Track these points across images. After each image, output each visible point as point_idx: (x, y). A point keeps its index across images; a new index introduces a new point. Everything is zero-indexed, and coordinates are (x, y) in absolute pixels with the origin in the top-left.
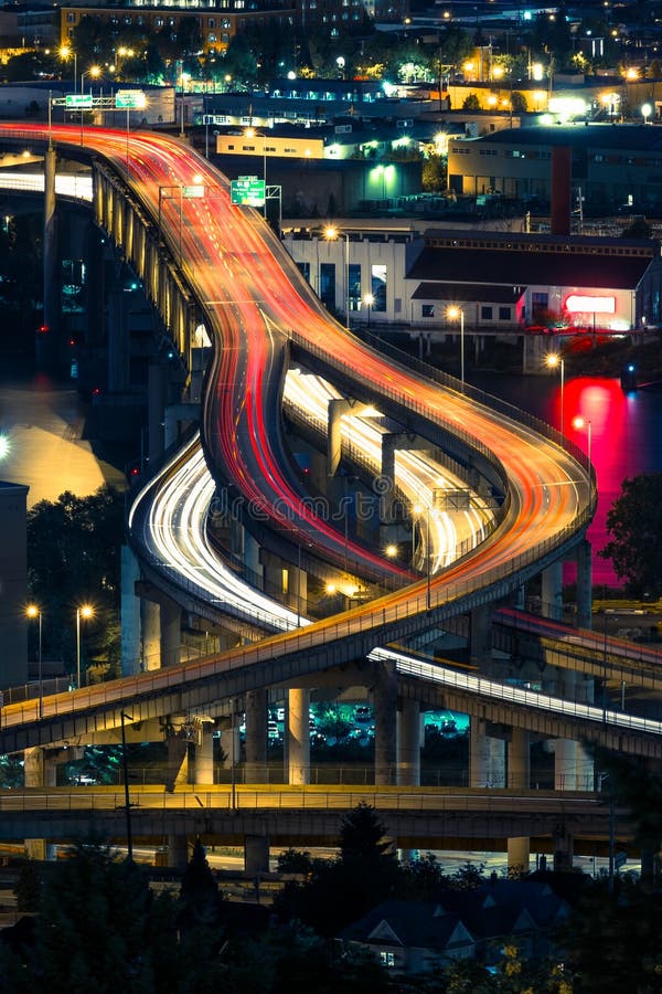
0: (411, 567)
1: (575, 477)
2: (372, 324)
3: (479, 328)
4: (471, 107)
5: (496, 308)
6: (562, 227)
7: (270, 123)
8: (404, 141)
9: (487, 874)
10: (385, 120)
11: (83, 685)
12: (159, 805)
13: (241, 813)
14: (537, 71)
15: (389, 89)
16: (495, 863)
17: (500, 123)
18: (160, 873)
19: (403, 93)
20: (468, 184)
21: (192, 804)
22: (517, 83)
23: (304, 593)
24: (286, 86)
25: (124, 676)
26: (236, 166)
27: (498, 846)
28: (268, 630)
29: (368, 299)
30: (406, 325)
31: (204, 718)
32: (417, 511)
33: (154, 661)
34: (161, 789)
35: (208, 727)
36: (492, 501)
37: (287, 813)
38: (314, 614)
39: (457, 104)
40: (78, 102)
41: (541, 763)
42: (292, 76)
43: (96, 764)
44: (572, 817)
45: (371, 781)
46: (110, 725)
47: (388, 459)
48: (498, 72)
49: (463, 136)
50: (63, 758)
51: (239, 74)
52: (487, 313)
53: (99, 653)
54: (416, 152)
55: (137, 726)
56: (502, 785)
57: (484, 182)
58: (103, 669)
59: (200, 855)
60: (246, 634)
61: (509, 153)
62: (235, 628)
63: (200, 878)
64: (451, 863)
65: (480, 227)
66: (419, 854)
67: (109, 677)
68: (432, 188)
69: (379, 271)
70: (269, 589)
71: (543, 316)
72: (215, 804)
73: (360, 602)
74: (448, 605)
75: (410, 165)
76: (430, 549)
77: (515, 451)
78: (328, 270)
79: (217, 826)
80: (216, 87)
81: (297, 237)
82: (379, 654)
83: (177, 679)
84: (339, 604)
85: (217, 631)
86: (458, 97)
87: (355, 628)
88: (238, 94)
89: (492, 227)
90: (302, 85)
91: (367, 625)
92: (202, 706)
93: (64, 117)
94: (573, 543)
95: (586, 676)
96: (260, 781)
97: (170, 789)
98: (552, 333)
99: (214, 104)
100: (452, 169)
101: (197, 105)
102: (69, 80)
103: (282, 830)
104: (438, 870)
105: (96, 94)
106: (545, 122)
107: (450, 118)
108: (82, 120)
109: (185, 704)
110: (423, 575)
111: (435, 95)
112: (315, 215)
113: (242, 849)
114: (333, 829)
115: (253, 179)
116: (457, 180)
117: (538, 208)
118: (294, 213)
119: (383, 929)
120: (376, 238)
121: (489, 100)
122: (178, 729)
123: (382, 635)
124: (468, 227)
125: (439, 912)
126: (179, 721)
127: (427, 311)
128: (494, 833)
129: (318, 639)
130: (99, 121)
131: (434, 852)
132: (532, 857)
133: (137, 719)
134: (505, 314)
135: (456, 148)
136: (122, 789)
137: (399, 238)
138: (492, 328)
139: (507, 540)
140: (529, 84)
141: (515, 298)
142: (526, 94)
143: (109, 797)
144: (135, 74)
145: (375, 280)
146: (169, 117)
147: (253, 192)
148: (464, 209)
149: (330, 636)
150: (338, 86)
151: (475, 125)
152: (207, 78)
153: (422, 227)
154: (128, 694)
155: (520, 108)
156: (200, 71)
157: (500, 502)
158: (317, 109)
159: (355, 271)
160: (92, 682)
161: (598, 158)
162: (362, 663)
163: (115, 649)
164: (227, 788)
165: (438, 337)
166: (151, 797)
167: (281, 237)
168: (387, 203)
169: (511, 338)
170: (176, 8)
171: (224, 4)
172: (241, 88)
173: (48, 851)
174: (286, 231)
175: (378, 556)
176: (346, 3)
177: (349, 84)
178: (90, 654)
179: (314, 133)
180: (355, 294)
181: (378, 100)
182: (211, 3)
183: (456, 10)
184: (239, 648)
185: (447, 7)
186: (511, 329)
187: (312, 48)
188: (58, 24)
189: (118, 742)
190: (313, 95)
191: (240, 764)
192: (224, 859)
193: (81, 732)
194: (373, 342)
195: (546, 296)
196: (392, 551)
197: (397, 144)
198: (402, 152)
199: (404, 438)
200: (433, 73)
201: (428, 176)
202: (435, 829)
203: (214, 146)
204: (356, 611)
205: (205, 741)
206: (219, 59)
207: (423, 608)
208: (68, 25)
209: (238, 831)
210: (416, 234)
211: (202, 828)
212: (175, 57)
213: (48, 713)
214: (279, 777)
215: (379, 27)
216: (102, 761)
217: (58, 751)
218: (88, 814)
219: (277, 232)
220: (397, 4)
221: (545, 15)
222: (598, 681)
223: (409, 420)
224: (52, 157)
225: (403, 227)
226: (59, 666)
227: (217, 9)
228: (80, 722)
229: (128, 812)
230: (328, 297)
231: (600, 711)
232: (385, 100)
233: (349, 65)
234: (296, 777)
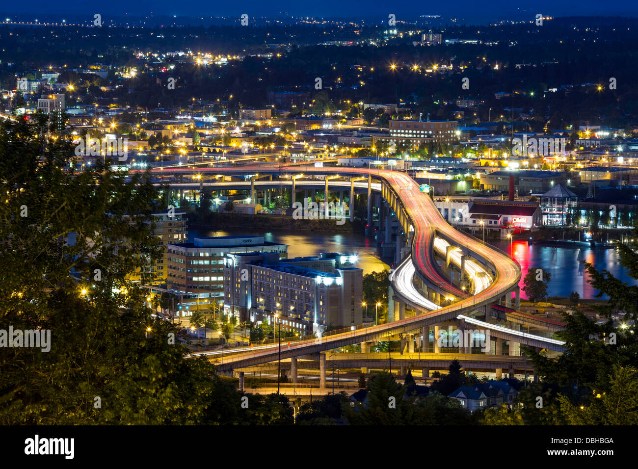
0: (468, 293)
1: (515, 268)
2: (459, 225)
3: (488, 227)
4: (487, 165)
5: (493, 221)
6: (512, 199)
7: (430, 169)
8: (467, 175)
9: (490, 379)
10: (462, 169)
11: (378, 325)
12: (399, 358)
13: (421, 361)
14: (505, 155)
15: (464, 160)
16: (492, 376)
17: (495, 170)
18: (399, 377)
19: (468, 161)
20: (486, 187)
21: (408, 358)
22: (499, 159)
23: (439, 300)
24: (435, 159)
25: (389, 322)
26: (421, 181)
27: (493, 371)
28: (429, 310)
29: (458, 218)
30: (468, 226)
31: (411, 334)
32: (471, 277)
33: (397, 318)
34: (399, 353)
35: (412, 337)
36: (492, 275)
37: (434, 361)
38: (443, 305)
39: (483, 164)
40: (377, 163)
41: (505, 348)
42: (437, 156)
43: (381, 347)
44: (514, 363)
45: (458, 352)
46: (385, 336)
47: (463, 263)
48: (494, 156)
49: (484, 173)
50: (372, 345)
51: (422, 155)
52: (491, 222)
53: (382, 315)
54: (471, 178)
55: (393, 336)
56: (494, 354)
57: (490, 186)
58: (384, 320)
59: (410, 372)
60: (423, 311)
61: (497, 178)
62: (420, 309)
63: (409, 379)
64: (480, 376)
65: (489, 199)
66: (471, 373)
67: (385, 322)
68: (476, 188)
69: (460, 210)
70: (429, 298)
71: (506, 223)
72: (414, 358)
73: (455, 302)
74: (479, 304)
75: (470, 182)
76: (474, 288)
77: (498, 261)
78: (446, 210)
79: (415, 364)
80: (416, 158)
81: (438, 201)
82: (460, 317)
83: (404, 323)
84: (449, 303)
85: (415, 310)
86: (483, 162)
87: (454, 309)
88: (422, 161)
89: (492, 198)
90: (440, 159)
91: (457, 309)
92: (411, 331)
93: (373, 167)
94: (514, 286)
95: (518, 324)
96: (427, 352)
97: (402, 354)
98: (509, 228)
99: (415, 164)
100: (481, 183)
101: (410, 164)
102: (375, 157)
103: (433, 366)
104: (476, 377)
105: (382, 161)
106: (507, 169)
107: (480, 168)
108: (379, 168)
109: (406, 330)
110: (472, 295)
111: (476, 162)
112: (443, 195)
113: (422, 371)
114: (447, 365)
115: (426, 185)
116: (482, 185)
117: (505, 193)
118: (437, 194)
119: (461, 394)
120: (460, 201)
121: (492, 163)
122: (404, 337)
123: (461, 311)
124: (485, 198)
125: (477, 389)
126: (404, 335)
127: (474, 222)
128: (492, 367)
129: (443, 313)
130: (383, 168)
131: (475, 372)
132: (503, 374)
133: (393, 334)
134: (496, 223)
135: (483, 177)
136: (388, 354)
137: (466, 202)
138: (492, 227)
139: (496, 286)
140: (503, 159)
141: (498, 218)
142: (501, 161)
143: (385, 356)
144: (393, 156)
145: (459, 213)
146: (403, 167)
147: (426, 188)
148: (483, 194)
149: (447, 312)
150: (450, 159)
151: (488, 170)
152: (413, 156)
153: (473, 198)
154: (391, 327)
155: (500, 166)
156: (412, 154)
157: (494, 275)
158: (444, 166)
159: (454, 210)
160: (380, 324)
161: (522, 180)
162: (455, 319)
163: (387, 314)
164: (418, 354)
165: (477, 229)
166: (396, 356)
167: (434, 201)
168: (463, 192)
169: (497, 229)
170: (405, 137)
171: (418, 136)
172: (422, 159)
173: (368, 371)
174: (435, 199)
175: (460, 290)
176: (452, 136)
177: (453, 158)
178: (380, 316)
179: (443, 172)
180: (454, 217)
181: (461, 163)
182: (415, 136)
183: (483, 138)
184: (421, 315)
185: (479, 137)
186: (497, 227)
187: (443, 148)
188: (372, 141)
189: (387, 340)
190: (442, 162)
191: (421, 347)
192: (417, 373)
193: (377, 338)
194: (459, 230)
195: (507, 218)
196: (464, 288)
197: (466, 175)
198: (467, 178)
199: (467, 257)
200: (476, 155)
201: (474, 184)
202: (476, 366)
203: (415, 175)
204: (454, 305)
205: (412, 341)
206: (416, 151)
207: (472, 304)
208: (375, 141)
209: (420, 366)
210: (471, 200)
211: (411, 365)
212: (404, 151)
213: (368, 332)
214: (432, 351)
215: (461, 143)
216: (383, 346)
217: (370, 343)
218: (379, 361)
219: (432, 199)
220: (466, 137)
221: (508, 139)
222: (521, 325)
223: (469, 252)
224: (370, 178)
225: (467, 199)
226: (371, 319)
227: (416, 137)
228: (377, 335)
229: (390, 360)
230: (446, 218)
231: (522, 333)
232: (462, 163)
233: (453, 153)
234: (437, 351)
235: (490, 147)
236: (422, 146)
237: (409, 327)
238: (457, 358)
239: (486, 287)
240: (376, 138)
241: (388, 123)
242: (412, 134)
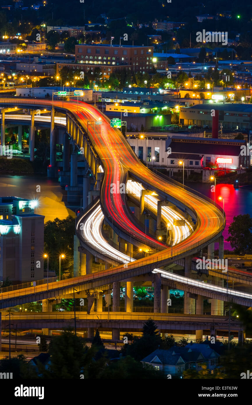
0: (166, 243)
1: (219, 215)
2: (155, 166)
3: (188, 168)
4: (187, 97)
5: (194, 161)
6: (216, 136)
7: (123, 101)
8: (165, 108)
9: (189, 342)
10: (160, 101)
11: (61, 279)
12: (85, 318)
13: (111, 321)
14: (208, 86)
15: (161, 91)
16: (191, 338)
17: (196, 102)
18: (86, 340)
19: (165, 92)
20: (186, 122)
21: (95, 318)
22: (202, 90)
23: (132, 251)
24: (128, 90)
25: (75, 277)
26: (112, 115)
27: (192, 333)
28: (121, 263)
29: (154, 158)
30: (165, 166)
31: (99, 291)
32: (169, 226)
33: (84, 272)
34: (86, 313)
35: (101, 294)
36: (192, 223)
37: (125, 321)
38: (137, 257)
39: (183, 96)
40: (62, 94)
41: (207, 306)
42: (130, 86)
43: (65, 305)
44: (216, 324)
45: (153, 311)
46: (70, 292)
47: (159, 209)
48: (196, 86)
49: (184, 107)
50: (54, 303)
51: (113, 85)
52: (191, 163)
53: (66, 269)
54: (169, 111)
55: (78, 293)
56: (194, 313)
57: (191, 121)
58: (68, 275)
59: (98, 334)
60: (113, 264)
61: (199, 112)
62: (110, 262)
63: (98, 341)
64: (178, 338)
65: (189, 136)
66: (167, 335)
67: (70, 277)
68: (174, 123)
69: (157, 149)
70: (121, 249)
71: (209, 164)
72: (102, 318)
73: (150, 254)
74: (178, 256)
75: (167, 115)
76: (172, 238)
77: (199, 207)
78: (141, 148)
79: (103, 325)
80: (106, 89)
81: (132, 138)
82: (156, 271)
83: (91, 278)
84: (143, 255)
85: (104, 263)
86: (183, 94)
87: (148, 263)
88: (113, 92)
89: (193, 135)
90: (133, 89)
91: (152, 262)
92: (99, 287)
93: (57, 98)
94: (218, 236)
95: (221, 279)
96: (117, 311)
97: (89, 313)
98: (212, 170)
99: (105, 95)
100: (181, 117)
101: (100, 95)
102: (59, 86)
103: (124, 327)
104: (174, 340)
105: (68, 91)
106: (211, 102)
107: (180, 101)
108: (63, 99)
109: (94, 286)
110: (170, 246)
111: (176, 93)
112: (137, 131)
113: (111, 333)
114: (141, 327)
115: (118, 119)
116: (182, 120)
117: (208, 129)
118: (131, 130)
119: (156, 359)
120: (156, 139)
121: (193, 95)
122: (91, 294)
123: (157, 265)
124: (186, 135)
125: (174, 353)
126: (92, 292)
127: (172, 162)
128: (192, 328)
129: (136, 266)
130: (68, 100)
131: (173, 335)
132: (204, 337)
133: (78, 291)
134: (197, 163)
135: (182, 110)
136: (73, 313)
137: (164, 139)
138: (193, 168)
139: (198, 235)
140: (205, 90)
141: (200, 158)
142: (204, 93)
143: (69, 315)
144: (80, 85)
145: (156, 152)
146: (91, 99)
147: (118, 124)
148: (185, 130)
149: (140, 265)
150: (145, 90)
151: (188, 103)
152: (103, 87)
153: (171, 135)
154: (76, 282)
155: (202, 98)
156: (101, 84)
157: (195, 223)
158: (138, 97)
159: (149, 149)
160: (64, 279)
161: (227, 114)
162: (150, 274)
163: (71, 268)
164: (107, 313)
165: (176, 170)
166: (82, 316)
167: (126, 138)
168: (160, 128)
169: (199, 171)
170: (93, 64)
171: (109, 63)
172: (114, 90)
173: (49, 332)
174: (128, 136)
175: (157, 240)
176: (147, 63)
177: (148, 89)
178: (63, 270)
179: (137, 105)
180: (149, 156)
181: (157, 95)
182: (105, 63)
183: (183, 66)
184: (111, 269)
185: (180, 65)
186: (199, 168)
187: (137, 78)
188: (56, 69)
189: (72, 297)
190: (137, 93)
191: (111, 305)
192: (105, 336)
193: (60, 294)
194: (155, 172)
195: (210, 158)
196: (160, 238)
197: (163, 109)
198: (165, 111)
199: (164, 202)
200: (175, 86)
201: (172, 120)
202: (173, 327)
203: (105, 108)
204: (148, 257)
205: (100, 298)
206: (107, 81)
207: (170, 256)
208: (58, 69)
209: (110, 327)
210: (169, 137)
211: (99, 325)
212: (93, 80)
213: (50, 288)
214: (123, 310)
215: (158, 71)
216: (67, 304)
217: (53, 300)
218: (63, 321)
219: (125, 136)
220: (164, 64)
221: (211, 68)
222: (225, 281)
223: (166, 197)
224: (53, 111)
225: (165, 135)
226: (53, 273)
227: (107, 65)
228: (60, 291)
229: (75, 320)
230: (141, 157)
231: (226, 290)
232: (160, 94)
233: (148, 83)
234: (129, 310)
235: (190, 76)
236: (112, 76)
237: (97, 282)
238: (152, 318)
239: (186, 237)
240: (61, 65)
241: (74, 48)
242: (102, 60)
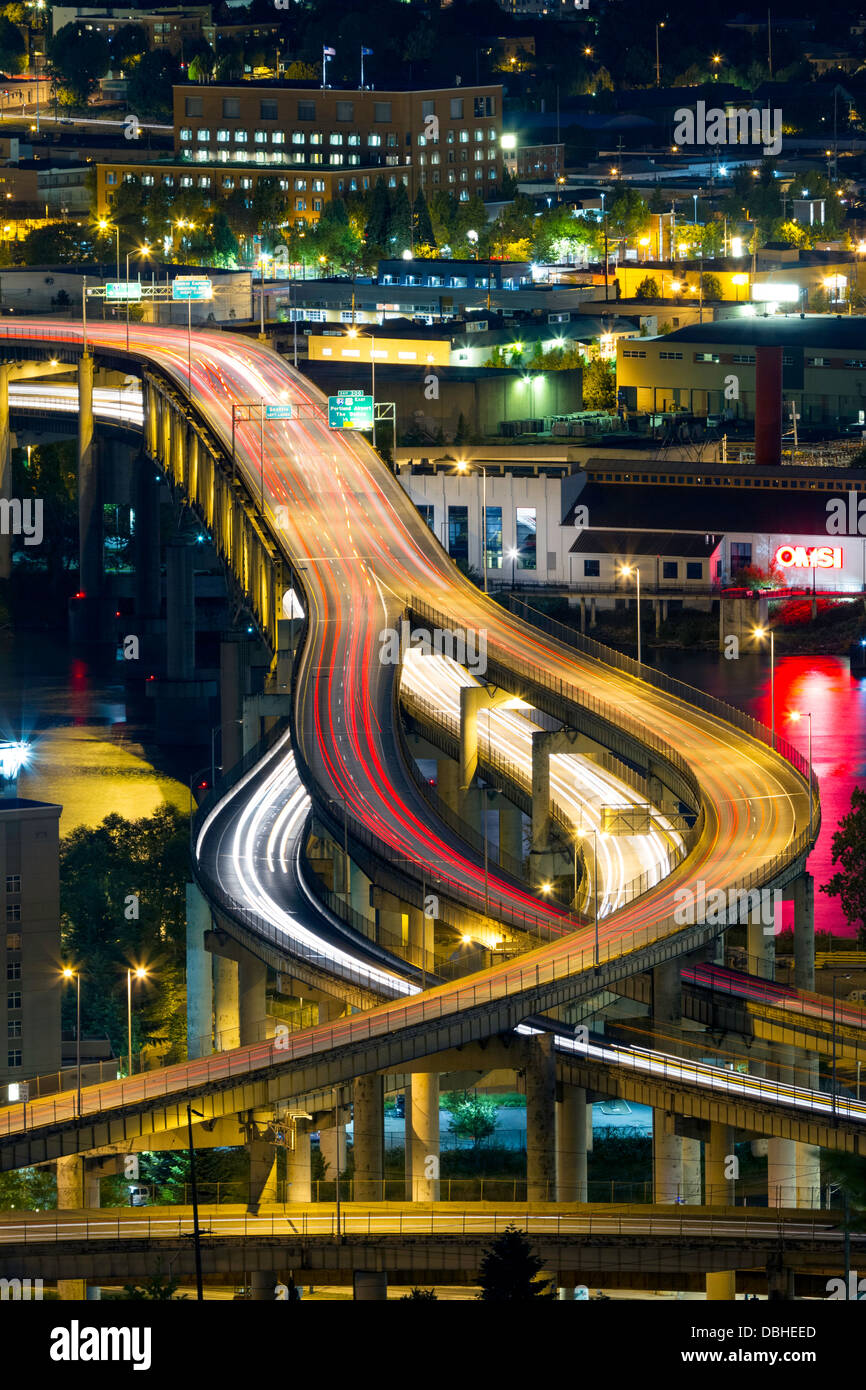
0: (573, 908)
1: (790, 788)
2: (518, 587)
3: (659, 591)
4: (647, 295)
5: (682, 563)
6: (770, 456)
7: (378, 319)
8: (558, 343)
10: (532, 314)
11: (137, 1070)
12: (239, 1231)
13: (348, 1241)
14: (736, 246)
15: (538, 273)
17: (687, 316)
19: (556, 276)
20: (644, 400)
21: (282, 1229)
22: (707, 265)
23: (430, 945)
24: (398, 269)
25: (191, 1058)
26: (333, 378)
27: (692, 1283)
28: (385, 995)
29: (513, 553)
30: (564, 587)
31: (297, 1113)
32: (580, 834)
33: (230, 1038)
34: (242, 1208)
35: (303, 1126)
36: (681, 821)
37: (409, 1241)
39: (629, 291)
40: (122, 291)
41: (749, 1170)
42: (408, 255)
43: (154, 1180)
44: (792, 1243)
45: (522, 1197)
46: (172, 1124)
47: (541, 766)
48: (683, 249)
49: (636, 334)
50: (109, 1168)
51: (335, 252)
52: (671, 570)
53: (156, 1026)
54: (574, 357)
55: (209, 1126)
56: (697, 1201)
57: (665, 396)
58: (164, 1049)
60: (353, 999)
61: (698, 357)
62: (339, 992)
65: (660, 456)
66: (587, 1295)
67: (170, 1060)
68: (596, 404)
69: (526, 515)
70: (383, 941)
71: (745, 574)
72: (312, 1230)
73: (505, 956)
74: (622, 960)
75: (567, 376)
76: (597, 886)
77: (708, 754)
78: (458, 514)
79: (317, 1259)
80: (307, 270)
81: (418, 470)
83: (261, 1062)
84: (478, 958)
85: (315, 997)
86: (630, 282)
87: (499, 991)
88: (336, 280)
89: (676, 455)
90: (422, 267)
91: (514, 987)
92: (295, 1097)
93: (102, 311)
94: (789, 874)
95: (807, 1054)
96: (373, 1196)
97: (253, 1208)
98: (757, 596)
99: (303, 293)
100: (623, 379)
101: (281, 295)
102: (108, 267)
103: (404, 1264)
105: (146, 280)
106: (746, 314)
107: (618, 310)
108: (127, 314)
109: (273, 1095)
110: (586, 921)
111: (599, 280)
112: (438, 442)
114: (472, 1262)
115: (358, 394)
116: (629, 393)
117: (735, 427)
118: (414, 438)
120: (523, 472)
121: (671, 286)
122: (263, 1128)
124: (644, 455)
126: (264, 1119)
127: (592, 569)
128: (688, 1266)
130: (150, 316)
133: (208, 1116)
134: (695, 571)
135: (628, 351)
136: (188, 1210)
137: (553, 472)
138: (677, 591)
139: (700, 873)
140: (723, 264)
141: (708, 551)
142: (720, 276)
143: (171, 1222)
144: (200, 255)
145: (520, 527)
146: (244, 312)
147: (360, 412)
148: (634, 432)
149: (466, 1002)
150: (470, 268)
151: (654, 323)
152: (295, 258)
153: (583, 456)
154: (197, 1080)
155: (713, 299)
156: (286, 248)
157: (691, 822)
158: (442, 300)
159: (495, 513)
160: (148, 1067)
161: (818, 361)
162: (509, 1037)
163: (178, 1021)
164: (331, 1207)
165: (607, 603)
166: (227, 1221)
167: (396, 472)
168: (538, 426)
169: (703, 603)
170: (251, 165)
171: (316, 159)
172: (339, 271)
173: (89, 1293)
174: (402, 462)
175: (530, 894)
176: (479, 156)
177: (484, 266)
178: (145, 1029)
179: (438, 332)
180: (494, 547)
181: (523, 288)
182: (299, 158)
183: (627, 164)
184: (343, 1021)
185: (612, 160)
186: (702, 592)
187: (434, 218)
188: (93, 185)
189: (184, 1146)
190: (435, 281)
191: (347, 1175)
193: (133, 1134)
194: (519, 611)
195: (748, 547)
196: (547, 888)
197: (548, 346)
198: (556, 355)
199: (562, 737)
200: (597, 250)
201: (590, 389)
202: (609, 1260)
203: (304, 349)
204: (500, 968)
205: (300, 1145)
206: (310, 233)
207: (589, 963)
208: (108, 186)
209: (345, 1264)
210: (575, 466)
211: (296, 1261)
212: (252, 230)
213: (90, 1108)
214: (398, 1192)
215: (523, 188)
216: (163, 1173)
217: (101, 1161)
218: (144, 1245)
219: (390, 465)
220: (548, 158)
221: (747, 169)
222: (825, 1061)
223: (568, 713)
224: (88, 365)
225: (559, 457)
226: (104, 1046)
227: (307, 165)
228: (133, 1121)
229: (197, 1241)
230: (459, 551)
231: (827, 1098)
232: (532, 287)
233: (483, 240)
234: (421, 1193)
235: (658, 206)
236: (336, 209)
237: (285, 1079)
238: (520, 1227)
239: (654, 882)
240: (113, 175)
241: (168, 100)
242: (288, 148)
